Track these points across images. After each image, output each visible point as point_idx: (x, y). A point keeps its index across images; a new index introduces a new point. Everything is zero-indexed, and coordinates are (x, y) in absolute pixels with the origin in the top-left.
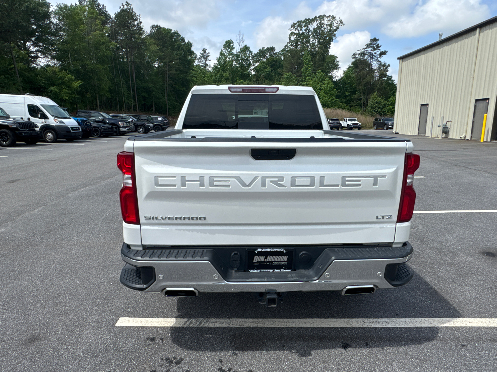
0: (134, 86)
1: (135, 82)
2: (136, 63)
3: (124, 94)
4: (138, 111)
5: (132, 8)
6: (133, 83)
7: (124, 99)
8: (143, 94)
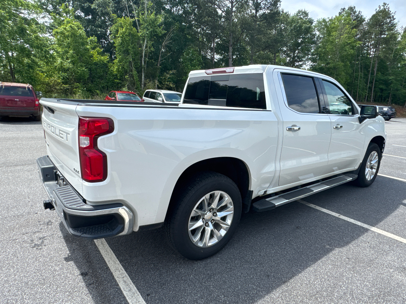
0: (373, 79)
1: (375, 74)
2: (380, 57)
3: (359, 86)
4: (372, 101)
5: (389, 7)
6: (373, 76)
7: (359, 90)
8: (381, 86)
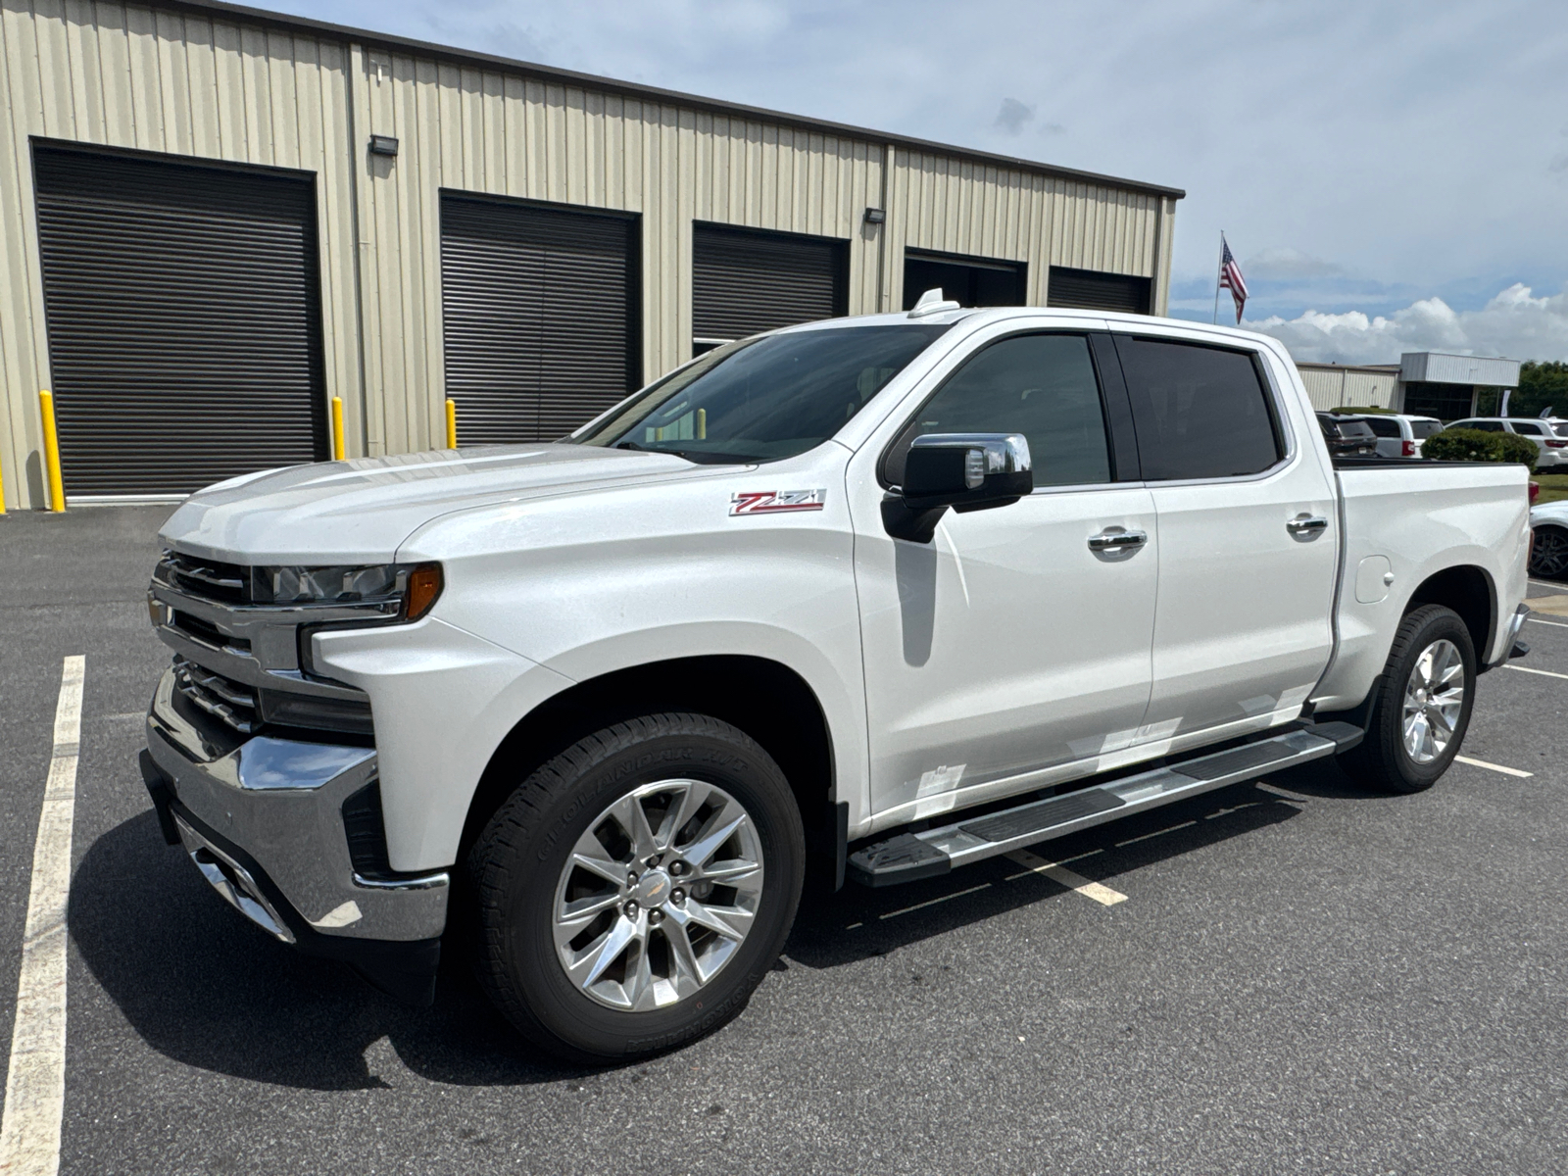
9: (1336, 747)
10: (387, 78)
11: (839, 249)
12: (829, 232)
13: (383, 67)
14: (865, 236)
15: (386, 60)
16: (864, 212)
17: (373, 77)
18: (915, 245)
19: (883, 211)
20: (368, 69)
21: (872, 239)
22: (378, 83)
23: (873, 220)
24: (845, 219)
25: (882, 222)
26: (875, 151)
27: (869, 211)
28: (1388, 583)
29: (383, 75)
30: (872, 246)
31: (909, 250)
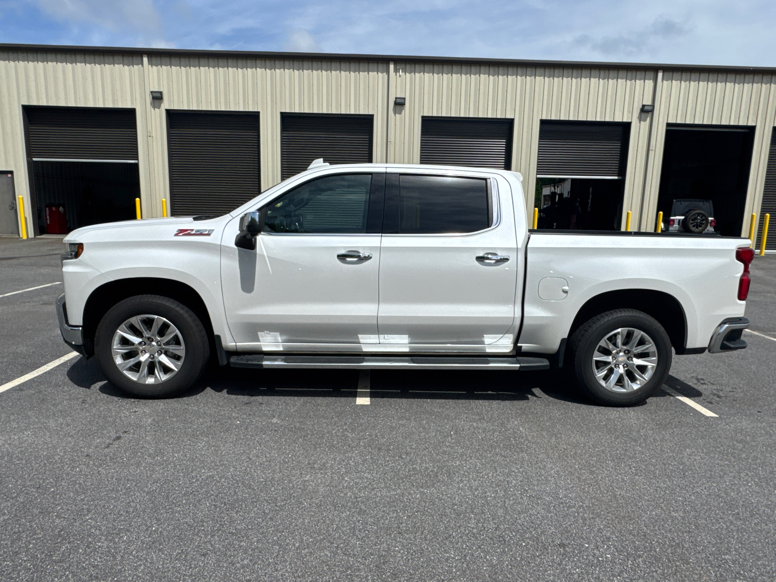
9: (520, 367)
10: (404, 73)
11: (624, 128)
12: (618, 119)
13: (402, 69)
14: (640, 119)
15: (403, 66)
16: (641, 106)
17: (398, 74)
18: (674, 122)
19: (653, 106)
20: (396, 71)
21: (645, 120)
22: (400, 76)
23: (646, 111)
24: (629, 111)
25: (652, 111)
26: (651, 74)
27: (644, 106)
28: (565, 292)
29: (402, 72)
30: (645, 125)
31: (668, 125)
